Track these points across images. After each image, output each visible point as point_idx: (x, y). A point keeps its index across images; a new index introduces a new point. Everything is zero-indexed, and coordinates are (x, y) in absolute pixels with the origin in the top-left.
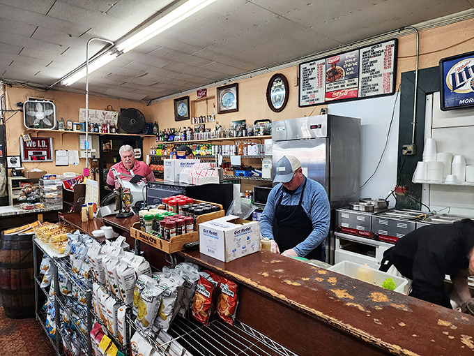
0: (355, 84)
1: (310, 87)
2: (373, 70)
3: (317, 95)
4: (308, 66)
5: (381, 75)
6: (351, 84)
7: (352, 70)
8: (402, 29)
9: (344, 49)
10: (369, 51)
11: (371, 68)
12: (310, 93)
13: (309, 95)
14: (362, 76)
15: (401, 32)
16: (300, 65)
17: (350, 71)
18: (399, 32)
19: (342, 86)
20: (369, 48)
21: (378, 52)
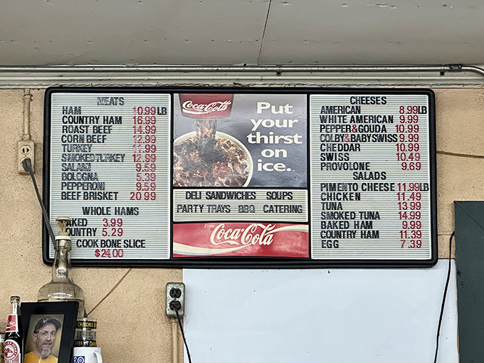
0: (296, 209)
1: (97, 190)
2: (362, 166)
3: (132, 228)
4: (89, 104)
5: (389, 187)
6: (280, 209)
7: (281, 160)
8: (456, 67)
9: (246, 79)
10: (344, 109)
11: (355, 157)
12: (96, 211)
13: (94, 221)
14: (320, 176)
15: (448, 76)
16: (49, 92)
17: (274, 160)
18: (442, 74)
19: (242, 209)
20: (344, 100)
21: (375, 119)
